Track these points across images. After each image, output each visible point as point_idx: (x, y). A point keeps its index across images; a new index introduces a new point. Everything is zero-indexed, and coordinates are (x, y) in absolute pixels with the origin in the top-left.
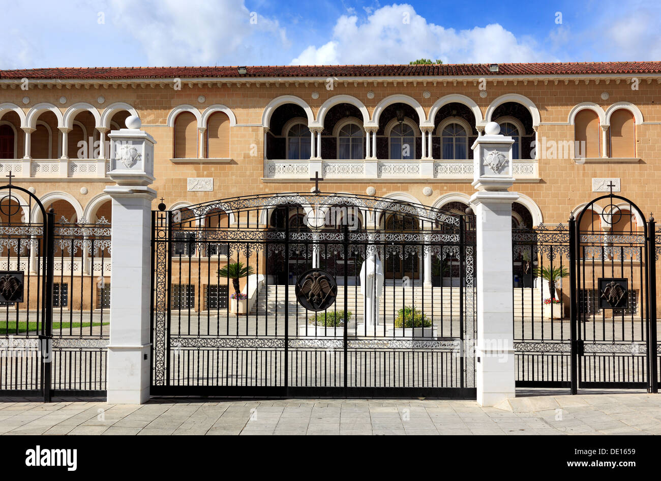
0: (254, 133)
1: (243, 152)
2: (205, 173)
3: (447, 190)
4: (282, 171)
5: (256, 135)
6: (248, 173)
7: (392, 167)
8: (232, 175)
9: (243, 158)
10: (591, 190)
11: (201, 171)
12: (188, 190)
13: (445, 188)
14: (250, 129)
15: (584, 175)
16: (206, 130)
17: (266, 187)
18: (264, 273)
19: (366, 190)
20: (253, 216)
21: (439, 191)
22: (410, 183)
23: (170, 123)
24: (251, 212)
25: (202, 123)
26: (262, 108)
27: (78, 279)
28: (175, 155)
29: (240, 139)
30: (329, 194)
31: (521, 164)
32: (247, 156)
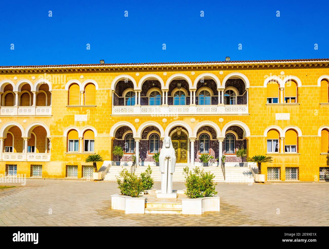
0: (107, 93)
1: (102, 103)
2: (83, 112)
3: (202, 120)
4: (121, 111)
5: (108, 94)
6: (104, 112)
7: (175, 109)
8: (96, 113)
9: (101, 105)
10: (275, 119)
11: (81, 112)
12: (75, 120)
13: (202, 119)
14: (105, 91)
15: (271, 112)
16: (84, 92)
17: (113, 119)
18: (112, 160)
19: (162, 120)
20: (107, 133)
21: (198, 120)
22: (184, 117)
23: (67, 89)
24: (106, 131)
25: (82, 88)
26: (112, 81)
27: (22, 163)
28: (68, 104)
29: (100, 96)
30: (144, 122)
31: (239, 107)
32: (103, 104)
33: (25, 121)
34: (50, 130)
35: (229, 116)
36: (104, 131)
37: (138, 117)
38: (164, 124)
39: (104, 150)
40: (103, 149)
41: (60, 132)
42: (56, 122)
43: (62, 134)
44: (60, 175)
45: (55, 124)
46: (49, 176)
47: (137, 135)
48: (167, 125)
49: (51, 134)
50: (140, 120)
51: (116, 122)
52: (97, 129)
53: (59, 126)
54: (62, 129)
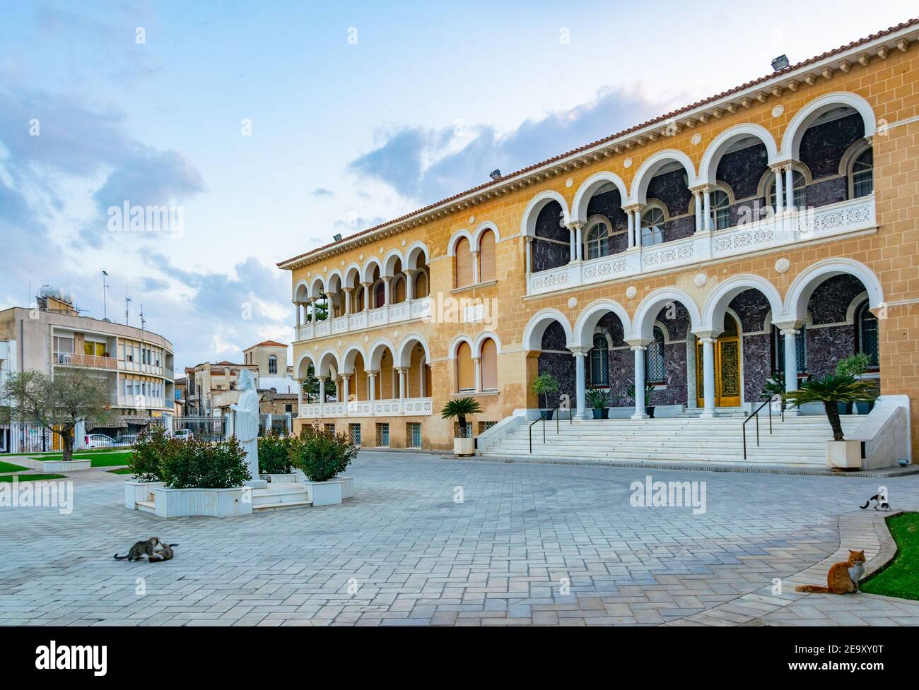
0: (516, 245)
1: (506, 270)
3: (727, 274)
4: (544, 285)
5: (516, 248)
6: (511, 292)
7: (659, 254)
9: (506, 277)
13: (725, 271)
14: (512, 241)
16: (479, 253)
17: (527, 306)
18: (528, 407)
19: (625, 292)
20: (517, 342)
21: (716, 277)
22: (678, 273)
23: (451, 252)
24: (515, 337)
25: (474, 246)
26: (521, 214)
27: (395, 419)
28: (456, 286)
29: (503, 256)
30: (587, 304)
31: (847, 208)
32: (510, 274)
33: (396, 333)
34: (430, 348)
35: (806, 247)
36: (513, 338)
37: (574, 292)
38: (632, 302)
39: (513, 385)
40: (511, 382)
41: (444, 351)
42: (438, 329)
43: (447, 355)
44: (445, 443)
45: (436, 335)
46: (432, 447)
47: (573, 341)
48: (637, 304)
49: (431, 357)
50: (578, 301)
51: (533, 313)
52: (499, 336)
53: (441, 336)
54: (446, 343)
